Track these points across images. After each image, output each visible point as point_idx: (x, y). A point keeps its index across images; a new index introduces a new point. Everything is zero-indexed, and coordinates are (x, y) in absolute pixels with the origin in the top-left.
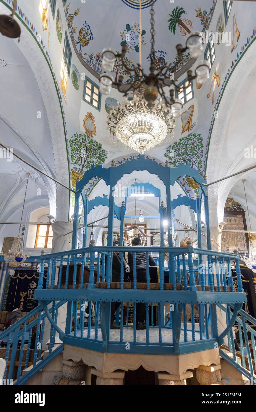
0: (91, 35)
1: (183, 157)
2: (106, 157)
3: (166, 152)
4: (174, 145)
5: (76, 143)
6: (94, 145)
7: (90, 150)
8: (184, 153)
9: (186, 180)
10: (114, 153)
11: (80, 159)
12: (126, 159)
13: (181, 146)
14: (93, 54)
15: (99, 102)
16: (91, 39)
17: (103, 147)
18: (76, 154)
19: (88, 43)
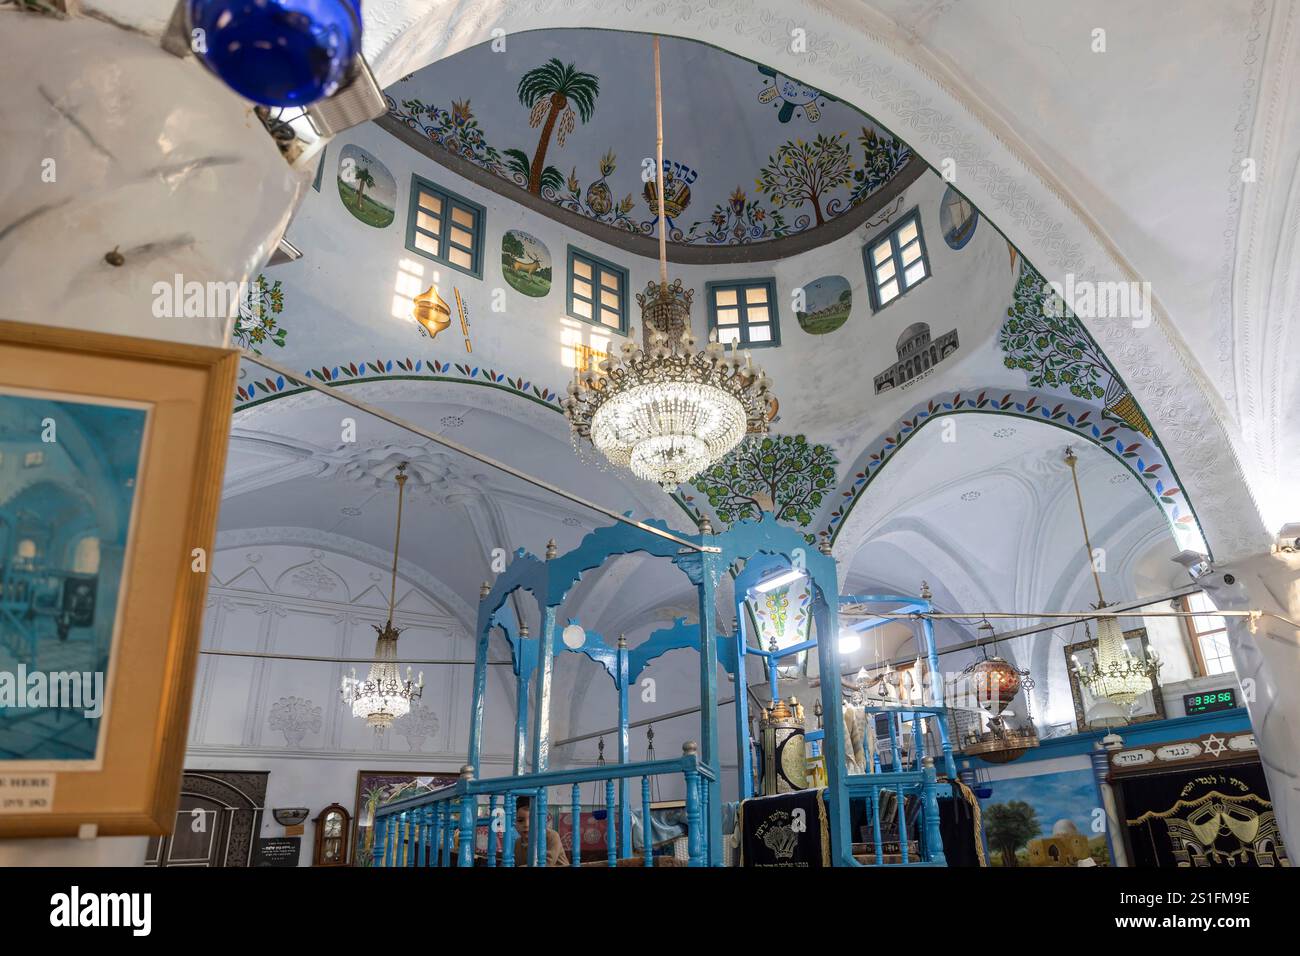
0: (684, 172)
1: (1058, 344)
2: (835, 462)
3: (1005, 353)
4: (1011, 321)
5: (714, 476)
6: (778, 449)
7: (774, 467)
8: (1050, 329)
9: (1113, 415)
10: (853, 439)
11: (754, 506)
12: (895, 437)
13: (1028, 313)
14: (719, 207)
15: (774, 323)
16: (691, 182)
17: (812, 440)
18: (731, 501)
19: (689, 196)
